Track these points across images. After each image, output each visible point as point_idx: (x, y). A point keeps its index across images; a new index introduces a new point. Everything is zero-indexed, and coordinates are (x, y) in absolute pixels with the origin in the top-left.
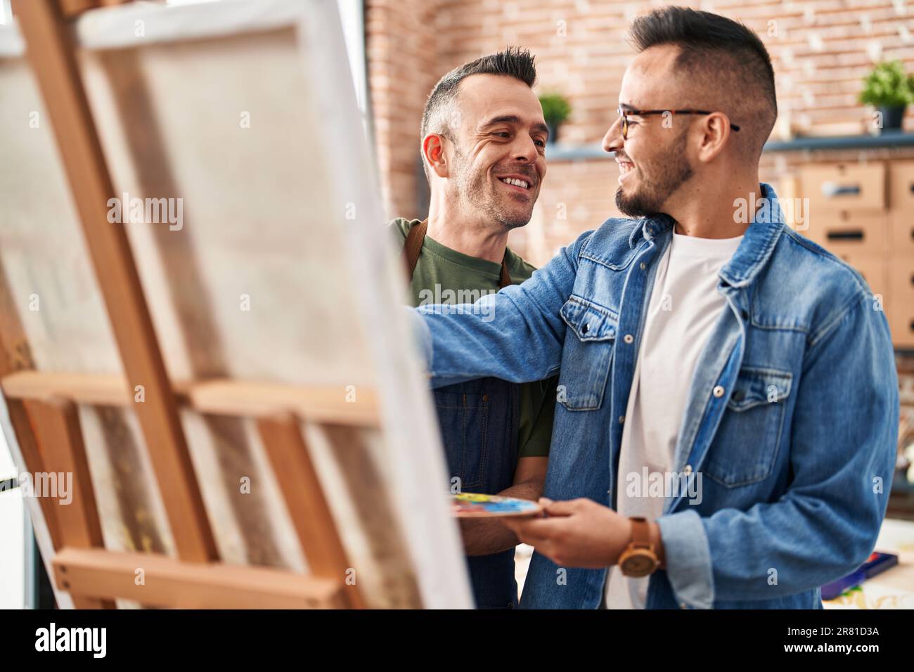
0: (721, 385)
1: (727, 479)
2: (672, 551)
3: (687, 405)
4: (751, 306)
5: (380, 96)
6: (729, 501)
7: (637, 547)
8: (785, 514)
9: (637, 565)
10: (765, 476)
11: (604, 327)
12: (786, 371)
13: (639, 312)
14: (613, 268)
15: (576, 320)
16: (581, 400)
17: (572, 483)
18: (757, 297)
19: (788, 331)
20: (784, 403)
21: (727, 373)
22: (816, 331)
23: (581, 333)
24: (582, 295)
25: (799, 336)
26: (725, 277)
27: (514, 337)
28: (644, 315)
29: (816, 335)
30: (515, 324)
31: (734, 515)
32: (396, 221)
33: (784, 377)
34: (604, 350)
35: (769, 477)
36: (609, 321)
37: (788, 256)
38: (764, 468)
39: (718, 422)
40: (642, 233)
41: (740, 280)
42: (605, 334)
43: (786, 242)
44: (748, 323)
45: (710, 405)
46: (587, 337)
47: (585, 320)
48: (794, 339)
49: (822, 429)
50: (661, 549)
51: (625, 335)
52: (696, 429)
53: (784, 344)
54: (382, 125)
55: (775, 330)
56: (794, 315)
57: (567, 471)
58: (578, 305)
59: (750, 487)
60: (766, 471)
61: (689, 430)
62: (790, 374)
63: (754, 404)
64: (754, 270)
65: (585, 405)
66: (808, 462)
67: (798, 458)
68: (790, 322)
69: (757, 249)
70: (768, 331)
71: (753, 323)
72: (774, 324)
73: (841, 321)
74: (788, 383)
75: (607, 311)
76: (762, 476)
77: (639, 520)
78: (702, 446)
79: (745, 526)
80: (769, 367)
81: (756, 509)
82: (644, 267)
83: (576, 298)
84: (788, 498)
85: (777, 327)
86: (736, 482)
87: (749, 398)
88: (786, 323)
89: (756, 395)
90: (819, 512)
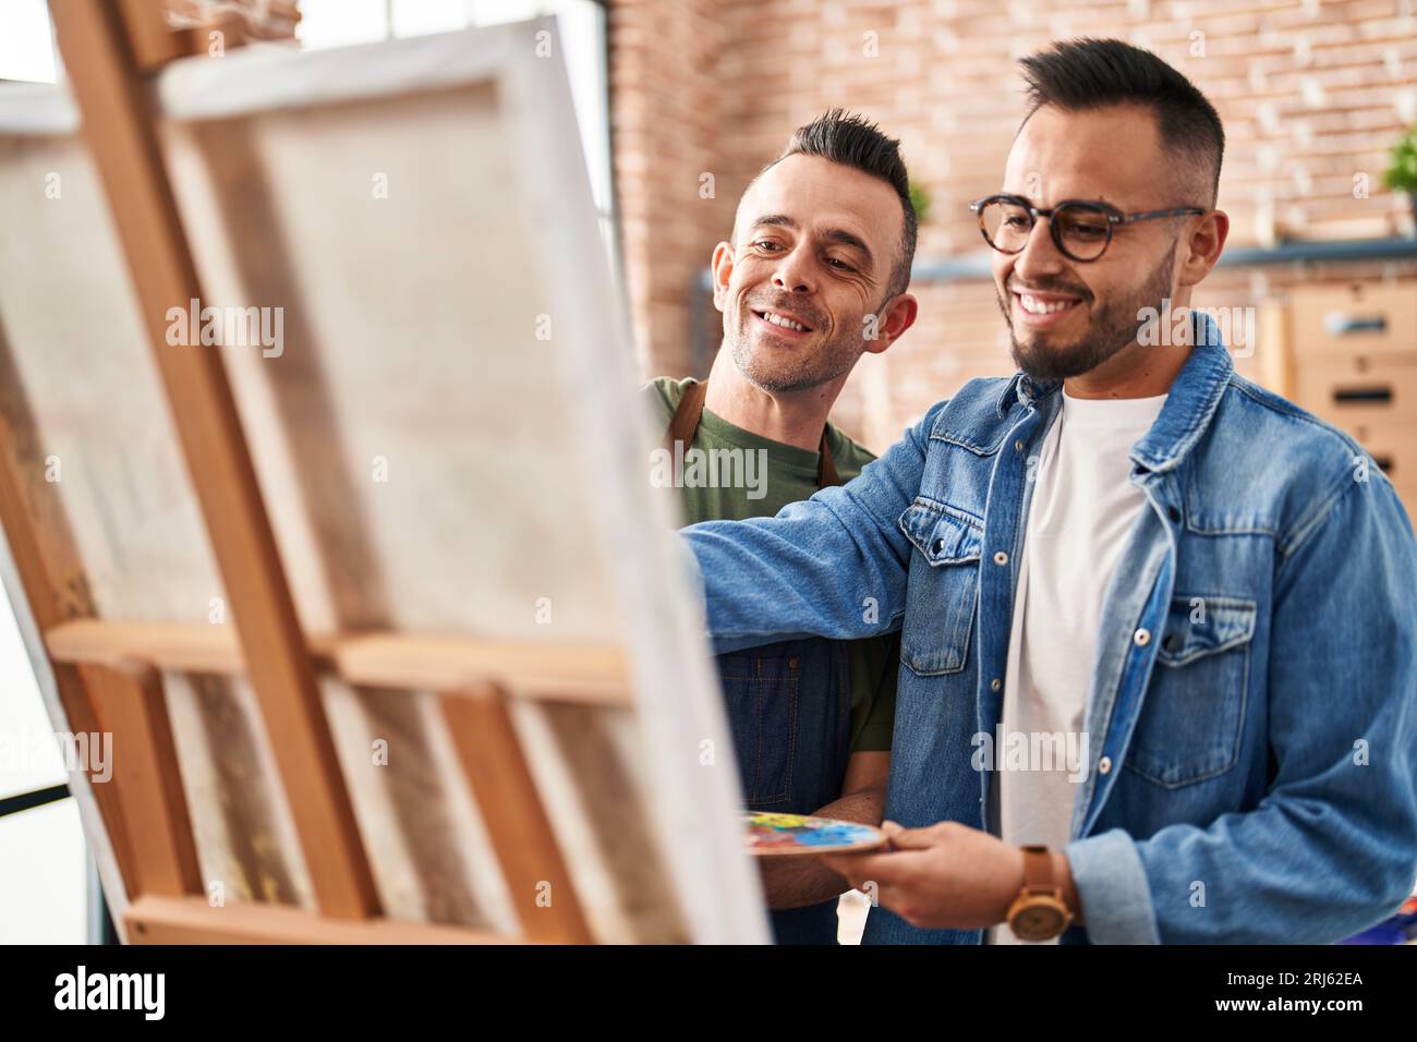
0: (1145, 627)
1: (1166, 775)
2: (1090, 898)
3: (1094, 662)
4: (1185, 501)
5: (633, 187)
6: (1173, 810)
7: (1033, 894)
8: (1269, 828)
9: (1037, 921)
10: (1226, 769)
11: (964, 542)
12: (1246, 599)
13: (1016, 516)
14: (977, 451)
15: (923, 534)
16: (936, 659)
17: (926, 789)
18: (1194, 487)
19: (1244, 535)
20: (1247, 649)
21: (1153, 608)
22: (1290, 533)
23: (931, 553)
24: (932, 495)
25: (1262, 541)
26: (1139, 458)
27: (837, 566)
28: (1023, 520)
29: (1290, 540)
30: (838, 546)
31: (1186, 834)
32: (656, 383)
33: (1242, 609)
34: (966, 577)
35: (1232, 768)
36: (973, 532)
37: (1240, 419)
38: (1222, 753)
39: (1145, 685)
40: (1016, 393)
41: (1163, 461)
42: (966, 552)
43: (1235, 399)
44: (1181, 525)
45: (1131, 658)
46: (940, 559)
47: (937, 534)
48: (1254, 548)
49: (1314, 687)
50: (1074, 896)
51: (995, 554)
52: (1112, 700)
53: (1240, 555)
54: (636, 230)
55: (1224, 536)
56: (1252, 511)
57: (916, 771)
58: (925, 510)
59: (1203, 786)
60: (1228, 758)
61: (1101, 702)
62: (1253, 604)
63: (1199, 654)
64: (1185, 445)
65: (942, 665)
66: (1296, 742)
67: (1280, 738)
68: (1246, 522)
69: (1189, 411)
70: (1214, 537)
71: (1190, 528)
72: (1223, 527)
73: (1328, 514)
74: (1250, 618)
75: (969, 516)
76: (1222, 767)
77: (1037, 851)
78: (1125, 725)
79: (1203, 851)
80: (1218, 595)
81: (1220, 824)
82: (1021, 446)
83: (922, 500)
84: (1271, 803)
85: (1227, 531)
86: (1180, 780)
87: (1190, 645)
88: (1240, 524)
89: (1201, 639)
90: (1321, 823)
